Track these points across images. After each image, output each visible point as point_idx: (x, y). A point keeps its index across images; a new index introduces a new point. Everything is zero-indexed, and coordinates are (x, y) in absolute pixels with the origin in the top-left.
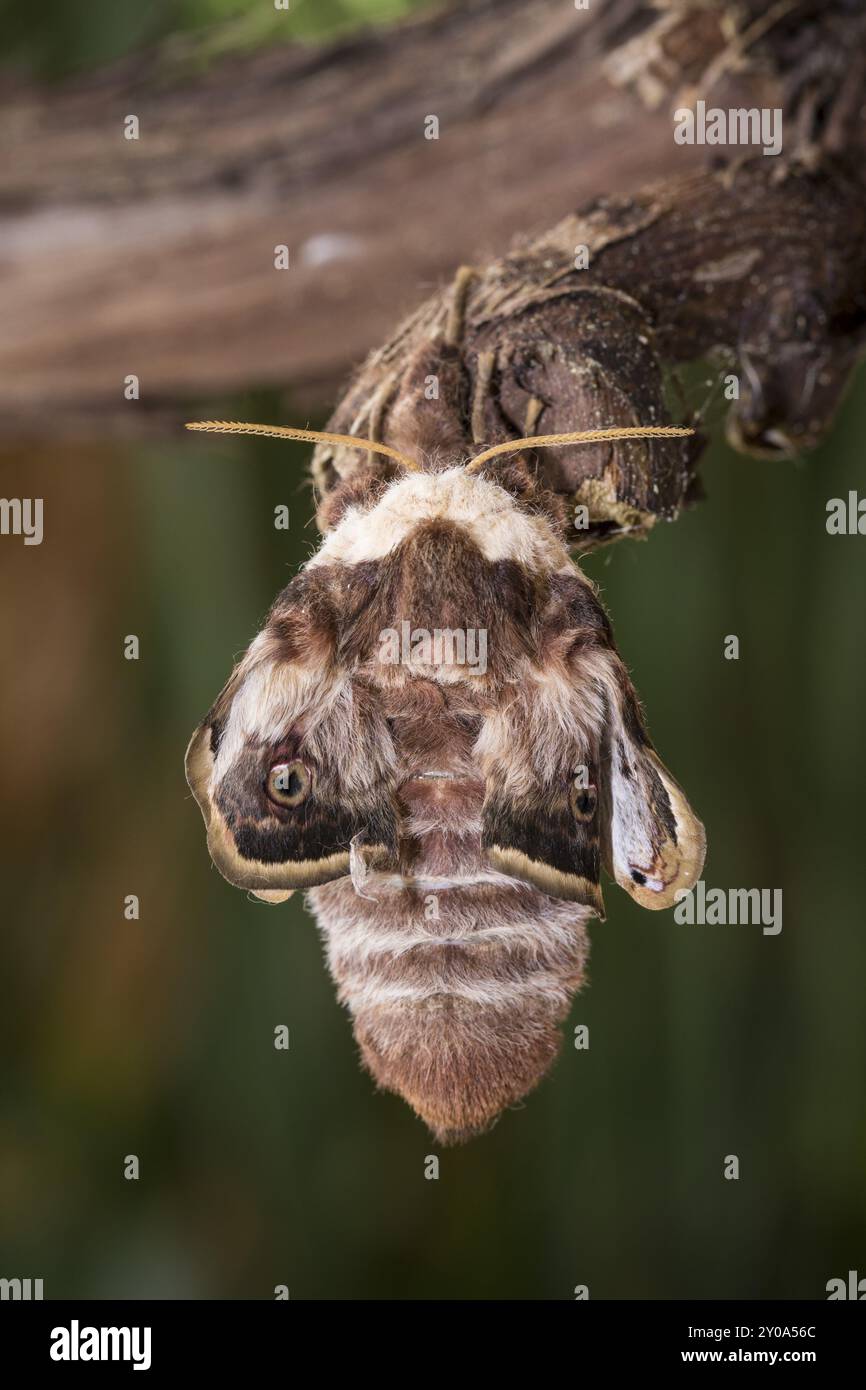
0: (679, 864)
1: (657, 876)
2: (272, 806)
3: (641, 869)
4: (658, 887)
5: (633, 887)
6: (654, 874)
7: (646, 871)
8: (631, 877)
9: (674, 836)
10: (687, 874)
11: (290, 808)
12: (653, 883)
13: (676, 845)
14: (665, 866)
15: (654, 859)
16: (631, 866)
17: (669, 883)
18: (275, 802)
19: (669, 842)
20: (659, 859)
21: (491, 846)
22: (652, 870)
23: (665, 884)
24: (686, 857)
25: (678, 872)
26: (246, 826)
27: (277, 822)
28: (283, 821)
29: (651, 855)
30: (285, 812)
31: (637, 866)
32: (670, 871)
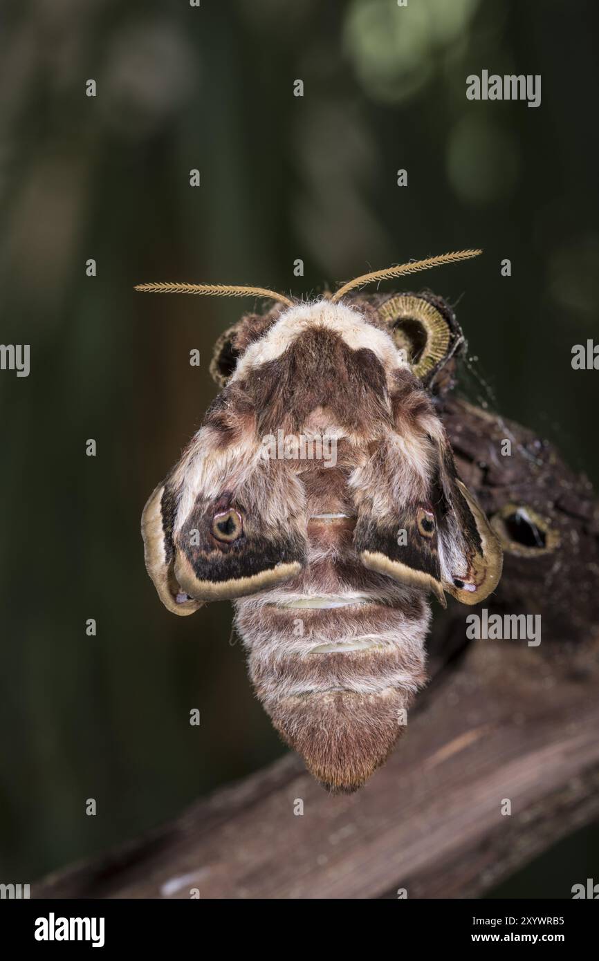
0: (485, 571)
1: (471, 581)
2: (216, 542)
3: (460, 577)
4: (473, 588)
5: (455, 590)
6: (469, 580)
7: (464, 578)
8: (453, 584)
9: (480, 550)
10: (492, 577)
11: (229, 543)
12: (468, 586)
13: (482, 556)
14: (476, 573)
15: (468, 570)
16: (453, 577)
17: (480, 585)
18: (219, 540)
19: (478, 556)
20: (472, 569)
21: (363, 551)
22: (467, 577)
23: (477, 586)
24: (490, 564)
25: (485, 576)
26: (200, 558)
27: (221, 553)
28: (224, 551)
29: (466, 567)
30: (225, 546)
31: (457, 576)
32: (479, 576)
